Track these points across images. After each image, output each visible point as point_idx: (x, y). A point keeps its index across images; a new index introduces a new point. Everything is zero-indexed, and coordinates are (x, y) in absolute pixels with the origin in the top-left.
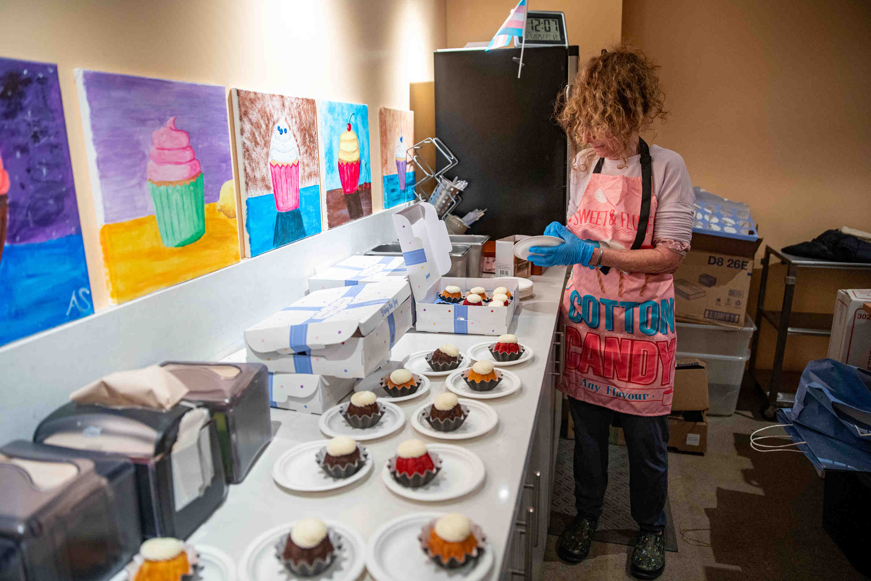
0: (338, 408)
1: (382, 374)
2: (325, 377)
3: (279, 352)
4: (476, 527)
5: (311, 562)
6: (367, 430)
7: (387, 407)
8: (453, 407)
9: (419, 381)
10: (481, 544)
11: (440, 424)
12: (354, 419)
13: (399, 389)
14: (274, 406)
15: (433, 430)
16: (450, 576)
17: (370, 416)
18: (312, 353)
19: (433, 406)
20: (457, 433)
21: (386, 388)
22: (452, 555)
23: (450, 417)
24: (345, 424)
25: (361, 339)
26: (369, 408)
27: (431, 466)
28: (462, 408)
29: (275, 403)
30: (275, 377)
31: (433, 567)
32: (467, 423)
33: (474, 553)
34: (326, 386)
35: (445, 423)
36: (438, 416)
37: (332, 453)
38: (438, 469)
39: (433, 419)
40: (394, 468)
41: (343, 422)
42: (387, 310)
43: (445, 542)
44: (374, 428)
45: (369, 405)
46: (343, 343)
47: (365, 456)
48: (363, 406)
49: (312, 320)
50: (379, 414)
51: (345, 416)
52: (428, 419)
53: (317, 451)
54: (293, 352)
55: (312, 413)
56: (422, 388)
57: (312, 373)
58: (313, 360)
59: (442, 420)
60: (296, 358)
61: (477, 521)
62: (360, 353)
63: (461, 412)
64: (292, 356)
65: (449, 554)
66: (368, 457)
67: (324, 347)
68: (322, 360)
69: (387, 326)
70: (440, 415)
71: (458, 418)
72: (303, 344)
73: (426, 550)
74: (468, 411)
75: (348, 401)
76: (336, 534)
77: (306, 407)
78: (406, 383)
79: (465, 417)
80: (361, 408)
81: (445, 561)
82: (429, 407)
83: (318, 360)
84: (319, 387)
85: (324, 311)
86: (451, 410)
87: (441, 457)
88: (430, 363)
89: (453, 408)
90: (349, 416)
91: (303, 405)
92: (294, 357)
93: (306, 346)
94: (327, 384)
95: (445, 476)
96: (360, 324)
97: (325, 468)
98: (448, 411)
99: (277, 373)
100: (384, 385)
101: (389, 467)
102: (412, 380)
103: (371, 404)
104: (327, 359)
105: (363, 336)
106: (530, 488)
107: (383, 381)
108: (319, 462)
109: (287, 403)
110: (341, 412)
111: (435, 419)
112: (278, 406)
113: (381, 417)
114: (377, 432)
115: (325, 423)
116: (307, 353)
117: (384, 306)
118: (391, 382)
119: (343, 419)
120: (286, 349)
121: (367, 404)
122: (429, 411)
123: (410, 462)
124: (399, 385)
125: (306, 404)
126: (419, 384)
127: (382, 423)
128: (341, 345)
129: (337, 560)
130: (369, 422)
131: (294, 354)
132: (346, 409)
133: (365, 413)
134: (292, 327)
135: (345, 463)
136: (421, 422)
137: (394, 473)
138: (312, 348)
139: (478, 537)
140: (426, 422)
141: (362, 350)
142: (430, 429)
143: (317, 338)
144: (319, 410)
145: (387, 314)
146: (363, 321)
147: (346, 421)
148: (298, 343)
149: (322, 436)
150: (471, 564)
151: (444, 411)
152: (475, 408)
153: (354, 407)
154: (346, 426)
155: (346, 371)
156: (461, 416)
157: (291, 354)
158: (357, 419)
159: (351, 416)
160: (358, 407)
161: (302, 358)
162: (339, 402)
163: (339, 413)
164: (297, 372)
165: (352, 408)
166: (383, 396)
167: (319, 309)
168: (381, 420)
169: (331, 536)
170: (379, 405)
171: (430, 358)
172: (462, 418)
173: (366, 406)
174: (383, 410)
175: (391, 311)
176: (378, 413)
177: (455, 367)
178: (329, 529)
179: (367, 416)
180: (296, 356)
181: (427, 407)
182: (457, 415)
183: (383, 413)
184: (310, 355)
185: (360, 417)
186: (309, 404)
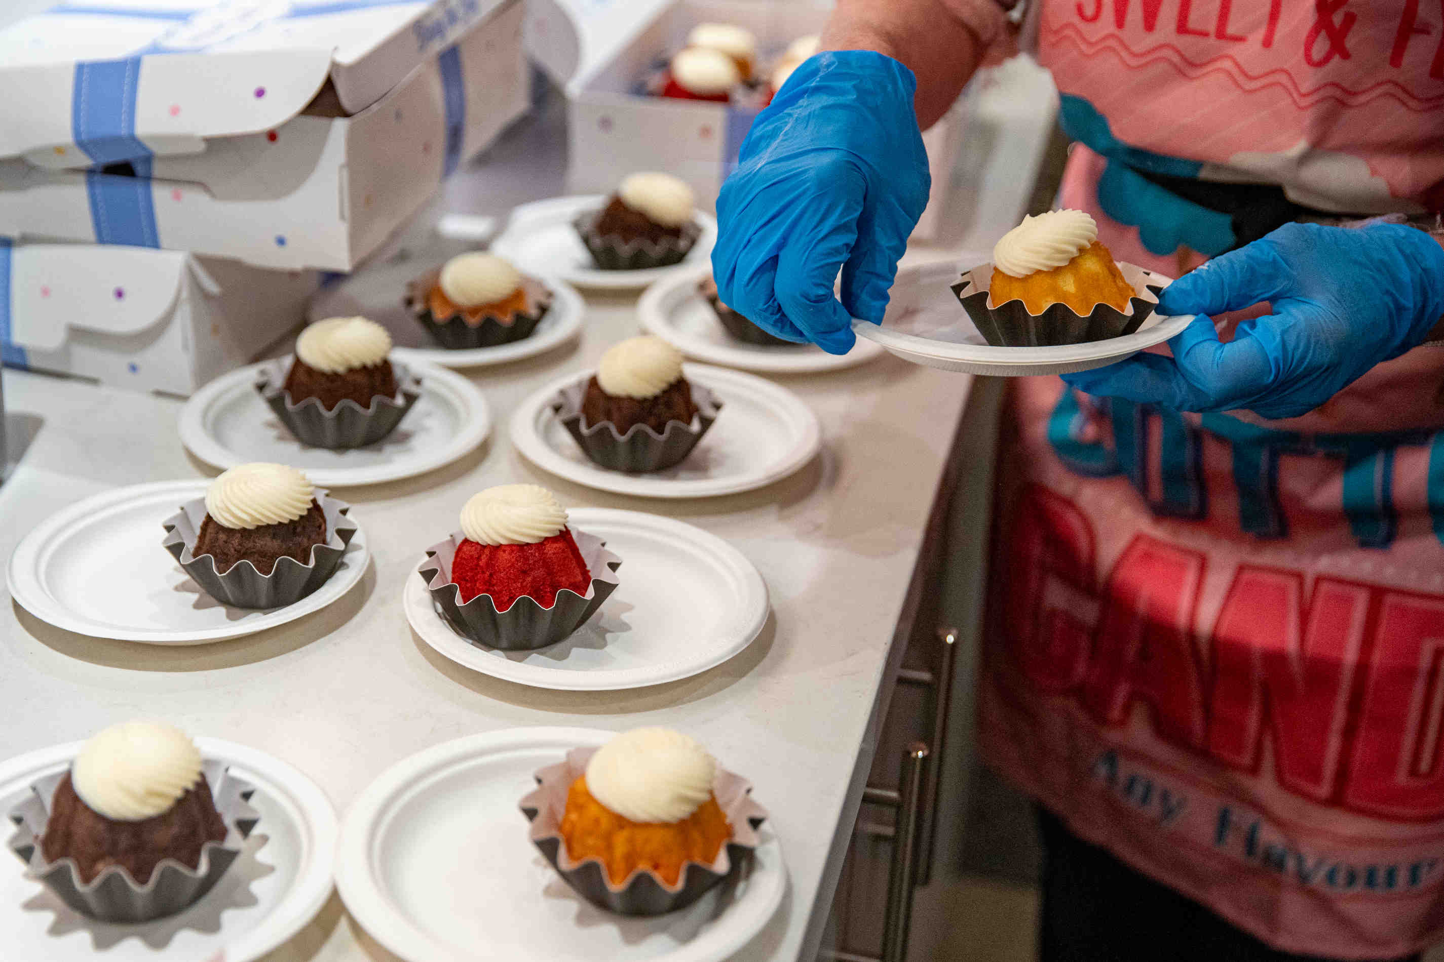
0: (250, 375)
1: (412, 272)
2: (207, 262)
3: (34, 161)
4: (732, 779)
5: (141, 874)
6: (353, 456)
7: (427, 384)
8: (664, 386)
9: (543, 300)
10: (745, 836)
11: (613, 441)
12: (308, 413)
13: (473, 321)
14: (17, 360)
15: (591, 464)
16: (630, 939)
17: (367, 406)
18: (158, 170)
19: (593, 382)
20: (674, 477)
21: (426, 318)
22: (643, 867)
23: (653, 420)
24: (273, 433)
25: (340, 126)
26: (361, 379)
27: (580, 578)
28: (697, 397)
29: (21, 351)
30: (21, 258)
31: (573, 905)
32: (708, 450)
33: (721, 865)
34: (207, 296)
35: (633, 440)
36: (609, 416)
37: (224, 519)
38: (605, 589)
39: (589, 425)
40: (445, 578)
41: (271, 425)
42: (437, 30)
43: (621, 821)
44: (380, 450)
45: (364, 368)
46: (272, 136)
47: (346, 535)
48: (341, 369)
49: (155, 50)
50: (400, 401)
51: (276, 403)
52: (572, 426)
53: (170, 514)
54: (85, 161)
55: (159, 394)
56: (554, 323)
57: (154, 243)
58: (161, 195)
59: (623, 432)
60: (98, 190)
61: (731, 763)
62: (335, 178)
63: (691, 410)
64: (82, 178)
65: (631, 860)
66: (355, 540)
67: (202, 147)
68: (194, 199)
69: (436, 88)
70: (616, 415)
71: (681, 425)
72: (124, 132)
73: (548, 848)
74: (717, 407)
75: (287, 353)
76: (232, 782)
77: (133, 368)
78: (501, 305)
79: (707, 423)
80: (333, 377)
81: (616, 887)
82: (579, 385)
83: (177, 197)
84: (185, 294)
85: (201, 24)
86: (656, 398)
87: (615, 551)
88: (586, 240)
89: (665, 392)
90: (289, 404)
91: (126, 360)
92: (91, 185)
93: (133, 139)
94: (212, 287)
95: (625, 617)
96: (335, 65)
97: (197, 570)
98: (645, 400)
99: (27, 240)
100: (418, 307)
101: (428, 575)
102: (518, 295)
103: (369, 363)
104: (213, 196)
105: (346, 115)
106: (918, 683)
107: (418, 294)
108: (176, 549)
109: (65, 351)
110: (261, 387)
111: (596, 427)
112: (33, 362)
113: (402, 412)
114: (388, 461)
115: (204, 425)
116: (140, 169)
117: (427, 15)
118: (445, 300)
119: (269, 415)
120: (59, 150)
121: (356, 363)
122: (576, 400)
123: (504, 557)
124: (475, 310)
125: (136, 359)
126: (544, 310)
127: (406, 437)
128: (265, 141)
129: (237, 868)
130: (361, 429)
131: (90, 172)
132: (278, 381)
133: (346, 396)
134: (80, 68)
135: (274, 556)
136: (546, 435)
137: (443, 596)
138: (158, 150)
139: (735, 815)
140: (565, 437)
141: (342, 167)
142: (579, 461)
143: (175, 111)
144: (182, 378)
145: (437, 46)
146: (347, 57)
147: (280, 425)
148: (105, 130)
149: (189, 466)
150: (707, 903)
151: (630, 399)
152: (738, 399)
153: (310, 371)
154: (281, 438)
155: (281, 241)
156: (689, 422)
157: (76, 171)
158: (319, 415)
159: (295, 401)
160: (322, 374)
161: (120, 187)
162: (256, 359)
163: (255, 393)
164: (102, 239)
165: (302, 377)
166: (414, 344)
167: (183, 17)
168: (406, 425)
169: (216, 788)
170: (398, 372)
171: (588, 226)
172: (695, 426)
173: (351, 370)
174: (413, 389)
175: (454, 34)
176: (392, 395)
177: (675, 258)
178: (209, 763)
179: (357, 407)
180: (97, 178)
181: (571, 387)
182: (678, 417)
183: (411, 399)
184: (148, 179)
185: (330, 408)
186: (148, 358)
